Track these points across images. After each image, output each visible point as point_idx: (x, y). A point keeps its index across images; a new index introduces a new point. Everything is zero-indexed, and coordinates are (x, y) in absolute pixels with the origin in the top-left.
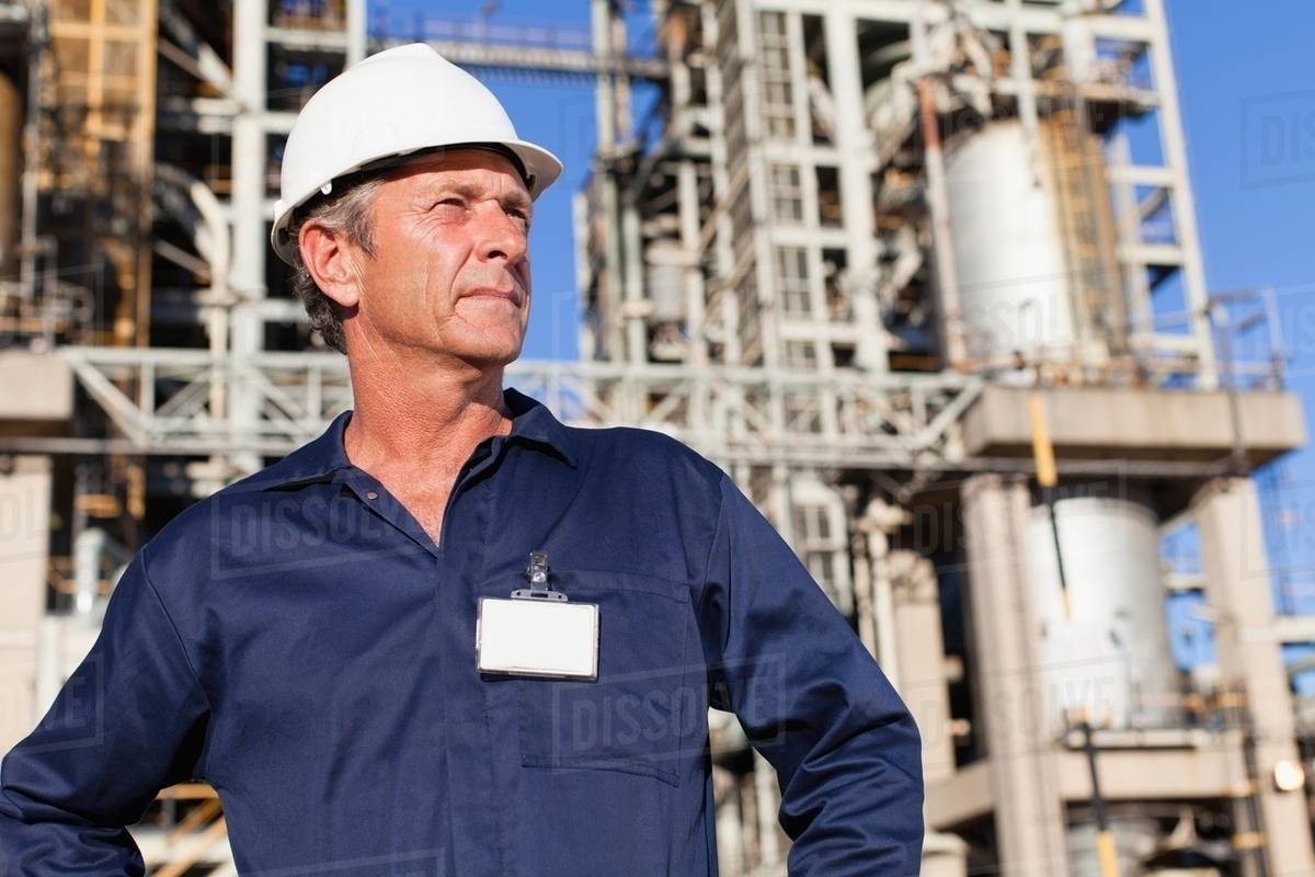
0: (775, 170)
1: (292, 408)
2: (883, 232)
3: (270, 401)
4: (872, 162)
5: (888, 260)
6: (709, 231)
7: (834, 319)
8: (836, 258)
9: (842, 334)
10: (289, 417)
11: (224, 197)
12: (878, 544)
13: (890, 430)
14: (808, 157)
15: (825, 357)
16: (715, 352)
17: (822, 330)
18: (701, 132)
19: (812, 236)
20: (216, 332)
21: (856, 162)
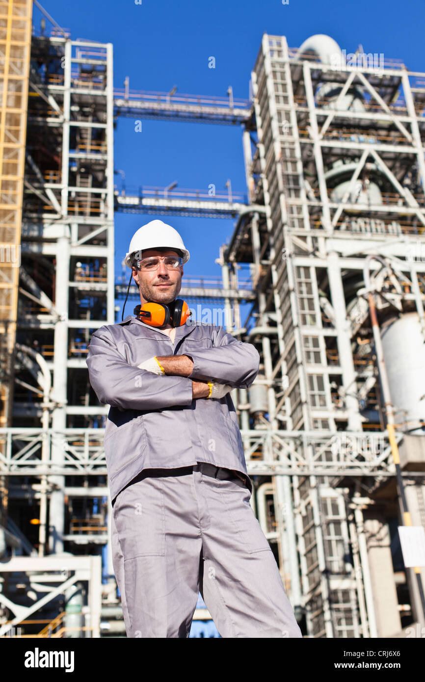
0: (306, 339)
1: (78, 455)
2: (358, 367)
3: (69, 453)
4: (350, 335)
5: (361, 380)
6: (277, 369)
7: (338, 408)
8: (337, 379)
9: (341, 415)
10: (76, 458)
11: (49, 359)
12: (359, 516)
13: (361, 458)
14: (322, 333)
15: (333, 426)
16: (282, 426)
17: (331, 414)
18: (273, 324)
19: (325, 370)
20: (45, 420)
21: (344, 334)
